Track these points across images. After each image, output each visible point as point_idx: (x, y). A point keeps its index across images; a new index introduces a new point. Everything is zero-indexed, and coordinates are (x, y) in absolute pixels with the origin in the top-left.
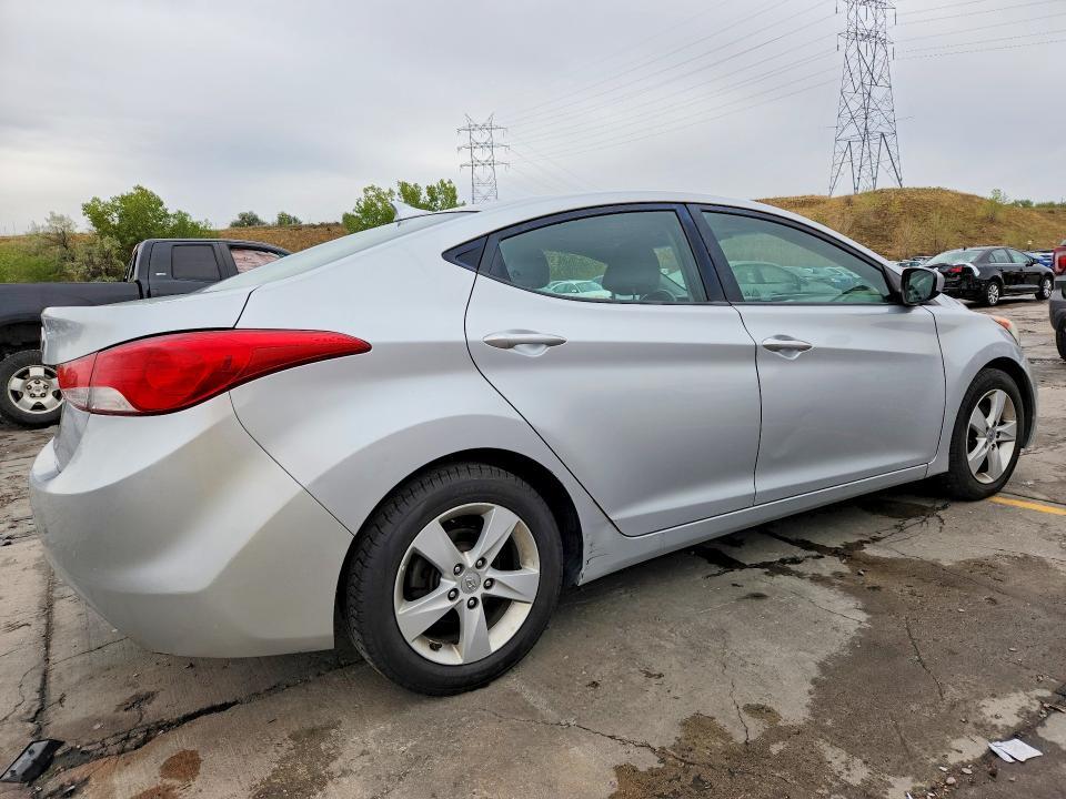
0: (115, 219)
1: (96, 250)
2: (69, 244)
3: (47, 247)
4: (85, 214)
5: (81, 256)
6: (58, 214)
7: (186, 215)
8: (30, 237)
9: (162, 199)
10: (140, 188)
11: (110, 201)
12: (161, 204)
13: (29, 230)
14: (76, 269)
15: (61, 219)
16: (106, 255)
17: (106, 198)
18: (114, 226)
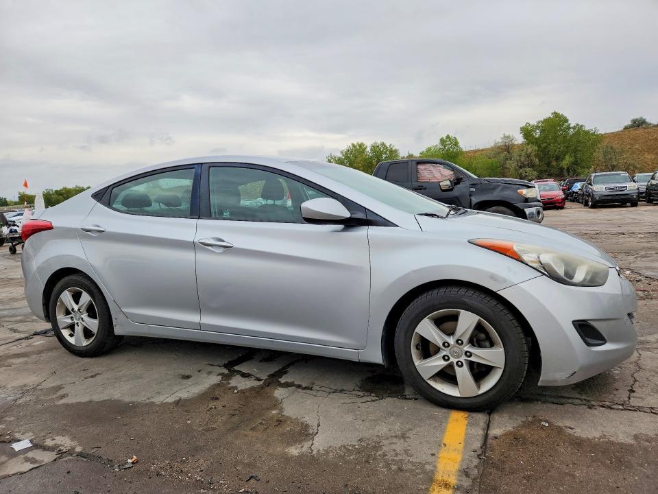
0: (537, 134)
1: (523, 153)
2: (511, 151)
3: (499, 153)
4: (521, 133)
5: (515, 157)
6: (507, 134)
7: (582, 126)
8: (492, 149)
9: (568, 118)
10: (555, 113)
11: (536, 124)
12: (567, 121)
13: (492, 144)
14: (511, 165)
15: (509, 137)
16: (528, 156)
17: (533, 122)
18: (536, 138)
